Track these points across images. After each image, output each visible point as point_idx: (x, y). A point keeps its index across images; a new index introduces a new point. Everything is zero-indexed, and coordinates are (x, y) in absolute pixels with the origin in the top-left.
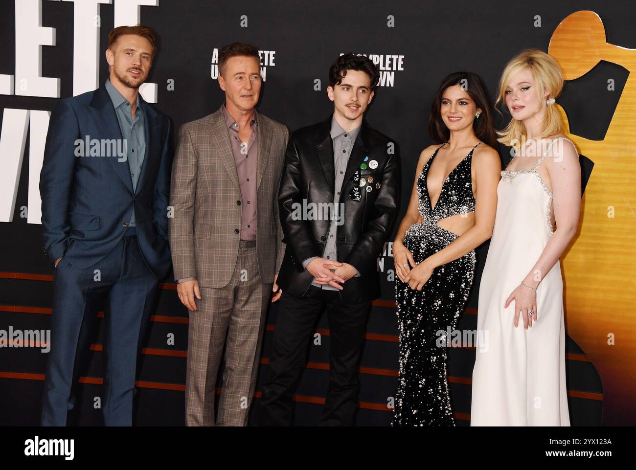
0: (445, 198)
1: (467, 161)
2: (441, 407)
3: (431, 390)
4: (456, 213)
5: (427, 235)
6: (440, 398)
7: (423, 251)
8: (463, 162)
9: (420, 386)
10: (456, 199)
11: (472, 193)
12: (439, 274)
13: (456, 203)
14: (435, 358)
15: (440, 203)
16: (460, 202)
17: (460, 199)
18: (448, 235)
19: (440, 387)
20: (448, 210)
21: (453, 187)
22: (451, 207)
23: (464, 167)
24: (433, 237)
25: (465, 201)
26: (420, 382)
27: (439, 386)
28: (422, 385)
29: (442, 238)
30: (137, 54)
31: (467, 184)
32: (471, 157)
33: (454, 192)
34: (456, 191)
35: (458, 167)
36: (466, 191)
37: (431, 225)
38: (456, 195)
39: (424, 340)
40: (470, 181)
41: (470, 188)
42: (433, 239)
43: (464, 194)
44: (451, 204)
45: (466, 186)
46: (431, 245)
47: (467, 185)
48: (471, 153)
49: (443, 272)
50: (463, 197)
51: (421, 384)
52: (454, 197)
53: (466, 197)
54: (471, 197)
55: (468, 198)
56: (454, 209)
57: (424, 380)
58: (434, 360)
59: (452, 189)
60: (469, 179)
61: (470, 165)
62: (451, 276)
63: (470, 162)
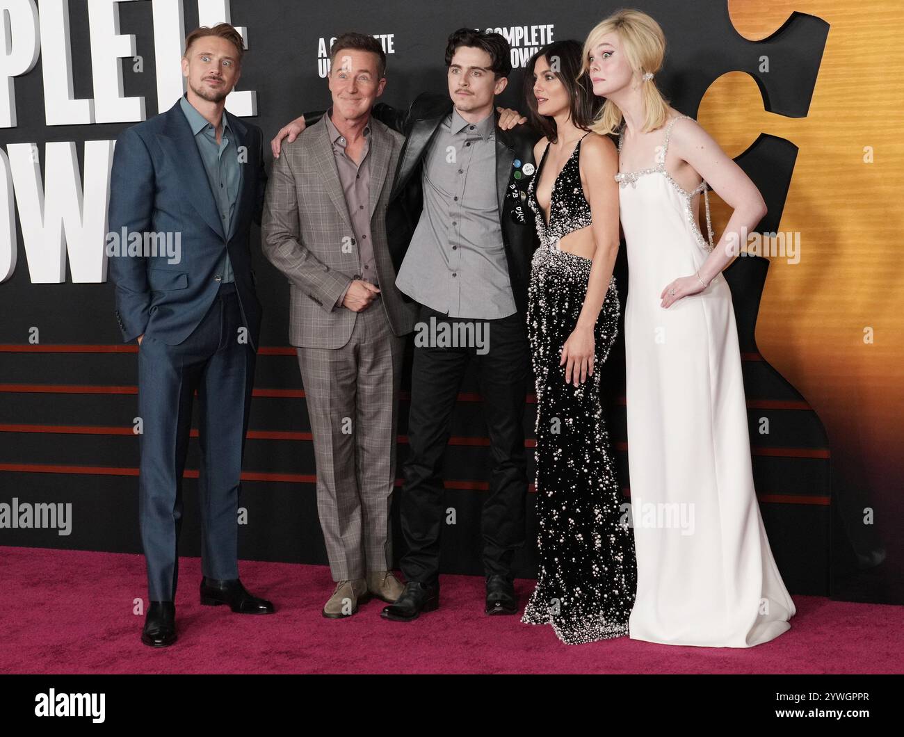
0: (556, 211)
1: (575, 158)
2: (590, 482)
3: (572, 461)
4: (571, 229)
5: (545, 263)
6: (586, 471)
7: (543, 285)
8: (570, 161)
9: (556, 459)
10: (567, 211)
11: (585, 199)
12: (563, 311)
13: (569, 217)
14: (571, 420)
15: (553, 220)
16: (572, 215)
17: (572, 210)
18: (566, 258)
19: (587, 455)
20: (562, 227)
21: (559, 197)
22: (565, 223)
23: (570, 167)
24: (551, 264)
25: (580, 211)
26: (554, 454)
27: (584, 455)
28: (558, 457)
29: (560, 263)
30: (215, 60)
31: (576, 189)
32: (578, 153)
33: (561, 203)
34: (564, 202)
35: (564, 169)
36: (577, 199)
37: (547, 249)
38: (566, 207)
39: (552, 400)
40: (580, 186)
41: (581, 194)
42: (551, 267)
43: (574, 203)
44: (563, 219)
45: (574, 192)
46: (549, 274)
47: (576, 191)
48: (579, 147)
49: (567, 307)
50: (575, 207)
51: (556, 456)
52: (564, 209)
53: (579, 206)
54: (585, 206)
55: (581, 208)
56: (569, 225)
57: (560, 450)
58: (571, 423)
59: (559, 200)
60: (578, 183)
61: (577, 164)
62: (576, 311)
63: (578, 159)
